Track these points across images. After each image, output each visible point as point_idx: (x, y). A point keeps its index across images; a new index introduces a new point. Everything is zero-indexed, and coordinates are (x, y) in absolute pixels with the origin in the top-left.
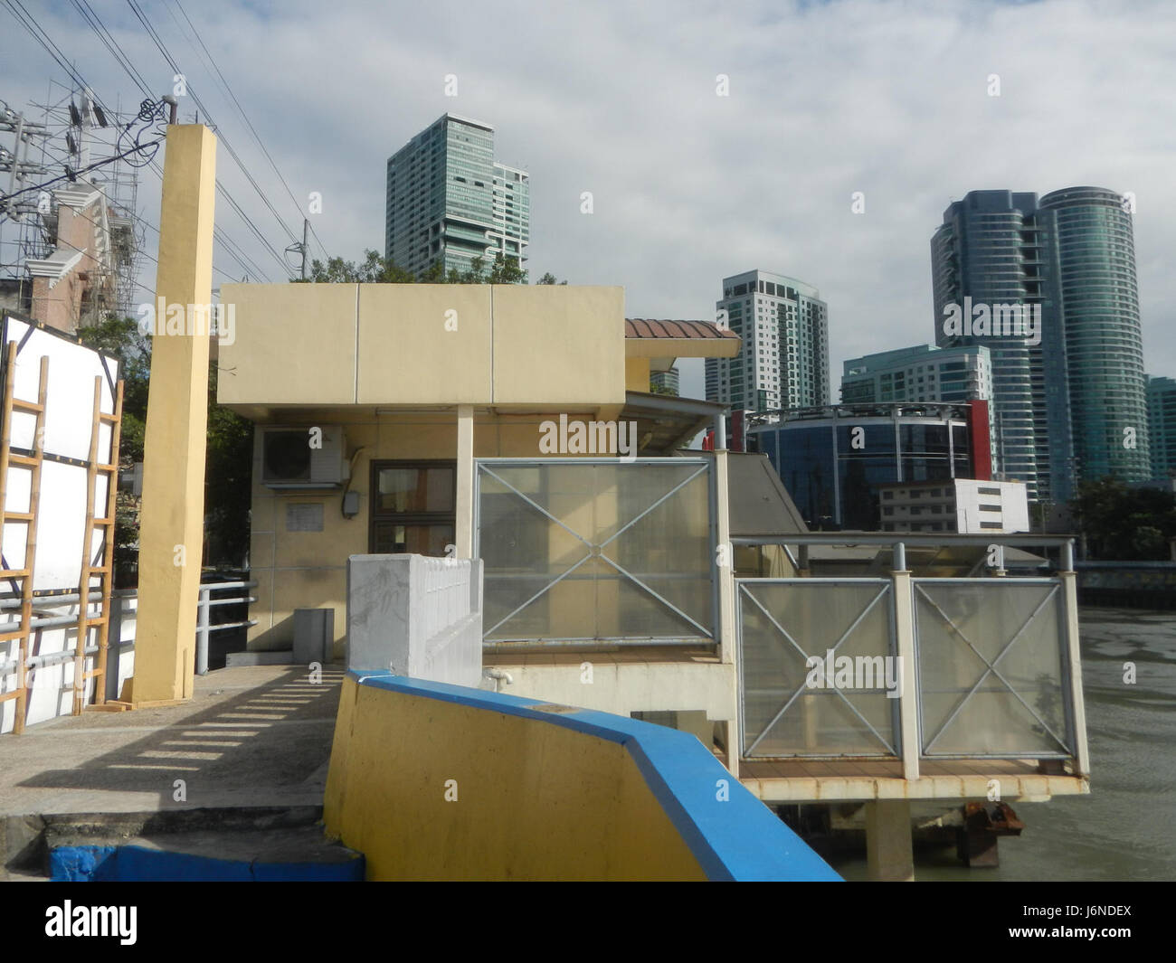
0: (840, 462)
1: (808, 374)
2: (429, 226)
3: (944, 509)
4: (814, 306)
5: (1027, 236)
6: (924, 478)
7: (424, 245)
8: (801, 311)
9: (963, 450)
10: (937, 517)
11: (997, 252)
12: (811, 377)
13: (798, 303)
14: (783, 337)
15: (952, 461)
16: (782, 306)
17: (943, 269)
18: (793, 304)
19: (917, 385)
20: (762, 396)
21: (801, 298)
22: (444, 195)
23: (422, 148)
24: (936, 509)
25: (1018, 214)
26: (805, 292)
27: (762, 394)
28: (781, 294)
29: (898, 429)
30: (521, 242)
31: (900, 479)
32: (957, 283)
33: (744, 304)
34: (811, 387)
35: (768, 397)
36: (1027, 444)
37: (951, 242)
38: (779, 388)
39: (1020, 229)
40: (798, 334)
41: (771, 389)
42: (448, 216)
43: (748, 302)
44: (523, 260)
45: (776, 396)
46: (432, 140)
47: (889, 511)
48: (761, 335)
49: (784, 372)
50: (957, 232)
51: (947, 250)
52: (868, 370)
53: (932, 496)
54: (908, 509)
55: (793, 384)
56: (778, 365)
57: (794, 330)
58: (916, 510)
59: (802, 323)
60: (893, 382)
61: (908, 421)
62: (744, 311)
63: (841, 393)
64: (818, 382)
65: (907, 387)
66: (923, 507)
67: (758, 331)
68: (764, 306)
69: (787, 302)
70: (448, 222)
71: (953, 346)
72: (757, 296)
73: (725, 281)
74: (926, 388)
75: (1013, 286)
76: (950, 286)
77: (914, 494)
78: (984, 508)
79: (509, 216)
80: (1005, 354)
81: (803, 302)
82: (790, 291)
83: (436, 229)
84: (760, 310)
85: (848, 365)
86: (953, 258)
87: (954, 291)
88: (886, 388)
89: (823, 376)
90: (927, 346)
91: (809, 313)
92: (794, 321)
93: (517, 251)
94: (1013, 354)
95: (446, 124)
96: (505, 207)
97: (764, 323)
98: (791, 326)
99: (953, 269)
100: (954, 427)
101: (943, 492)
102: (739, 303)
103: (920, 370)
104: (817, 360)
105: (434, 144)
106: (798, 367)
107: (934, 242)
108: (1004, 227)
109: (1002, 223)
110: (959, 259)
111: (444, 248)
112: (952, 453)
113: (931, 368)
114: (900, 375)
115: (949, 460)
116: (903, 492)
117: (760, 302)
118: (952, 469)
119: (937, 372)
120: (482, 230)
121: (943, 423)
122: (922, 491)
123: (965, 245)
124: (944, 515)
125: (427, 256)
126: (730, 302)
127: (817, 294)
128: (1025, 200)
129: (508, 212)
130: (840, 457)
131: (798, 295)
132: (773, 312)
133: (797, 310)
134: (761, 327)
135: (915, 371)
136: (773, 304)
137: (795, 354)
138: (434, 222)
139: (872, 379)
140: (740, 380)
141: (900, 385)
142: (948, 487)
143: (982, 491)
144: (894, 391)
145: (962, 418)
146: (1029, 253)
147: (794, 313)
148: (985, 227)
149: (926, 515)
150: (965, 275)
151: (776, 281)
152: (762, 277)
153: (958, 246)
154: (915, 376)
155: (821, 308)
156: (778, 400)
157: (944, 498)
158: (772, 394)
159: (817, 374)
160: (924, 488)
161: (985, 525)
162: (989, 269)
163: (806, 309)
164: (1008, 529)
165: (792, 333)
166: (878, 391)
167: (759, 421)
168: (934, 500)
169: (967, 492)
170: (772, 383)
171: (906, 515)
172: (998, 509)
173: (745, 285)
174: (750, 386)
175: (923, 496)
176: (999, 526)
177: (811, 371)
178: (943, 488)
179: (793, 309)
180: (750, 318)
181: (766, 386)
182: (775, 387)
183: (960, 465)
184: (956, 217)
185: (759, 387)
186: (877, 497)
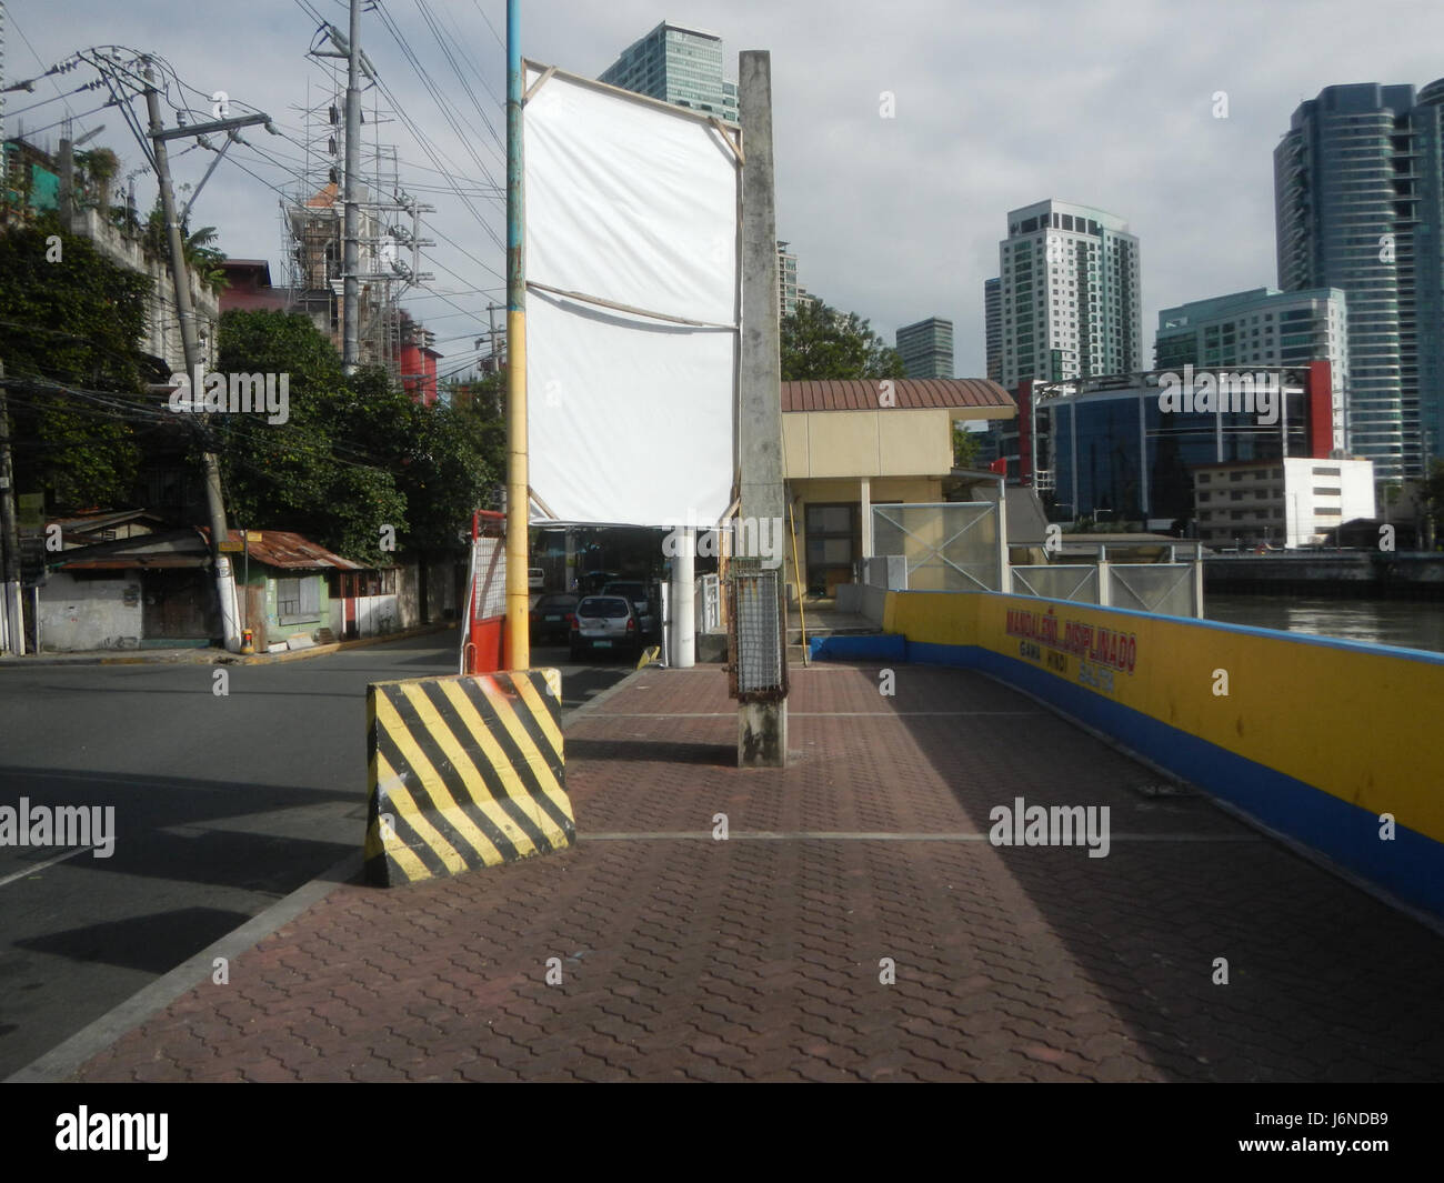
0: (1148, 440)
1: (1115, 327)
3: (1270, 494)
4: (1123, 242)
5: (1399, 143)
6: (1250, 456)
8: (1106, 249)
9: (1299, 422)
10: (1261, 503)
12: (1118, 332)
13: (1102, 240)
14: (1083, 284)
15: (1285, 435)
16: (1082, 244)
17: (1288, 189)
18: (1096, 240)
19: (1250, 339)
20: (1056, 357)
21: (1106, 233)
24: (1261, 493)
25: (1389, 114)
26: (1112, 225)
27: (1056, 354)
28: (1081, 228)
31: (1220, 459)
32: (1306, 207)
33: (1034, 242)
34: (1118, 344)
35: (1064, 359)
36: (1391, 408)
37: (1300, 154)
38: (1078, 346)
39: (1390, 133)
40: (1101, 278)
41: (1068, 348)
43: (1040, 241)
45: (1074, 357)
46: (648, 55)
47: (1205, 497)
48: (1056, 281)
49: (1084, 327)
50: (1307, 139)
51: (1294, 164)
52: (1189, 321)
53: (1257, 478)
54: (1228, 496)
55: (1095, 341)
56: (1076, 319)
57: (1098, 273)
59: (1107, 264)
60: (1221, 335)
62: (1034, 253)
63: (1155, 351)
64: (1127, 336)
65: (1239, 341)
66: (1246, 491)
67: (1051, 277)
68: (1058, 245)
69: (1088, 238)
71: (1300, 287)
72: (1050, 232)
73: (1010, 214)
74: (1263, 343)
75: (1380, 207)
76: (1298, 210)
77: (1235, 477)
78: (1319, 491)
80: (1366, 296)
81: (1109, 238)
82: (1093, 224)
84: (1054, 250)
85: (1165, 315)
86: (1302, 175)
87: (1302, 217)
88: (1213, 344)
89: (1133, 330)
90: (1265, 290)
91: (1116, 251)
92: (1097, 263)
94: (1376, 295)
95: (664, 35)
97: (1059, 266)
98: (1093, 269)
99: (1301, 189)
100: (1289, 395)
101: (1270, 474)
102: (1029, 242)
103: (1255, 320)
104: (1126, 309)
105: (650, 60)
106: (1101, 320)
107: (1278, 154)
108: (1371, 131)
109: (1368, 126)
110: (1309, 176)
112: (1285, 426)
113: (1269, 318)
114: (1229, 328)
115: (1281, 435)
116: (1222, 475)
117: (1055, 240)
118: (1285, 445)
119: (1276, 323)
122: (1245, 473)
123: (1317, 157)
124: (1270, 500)
126: (1016, 242)
127: (1126, 227)
128: (1398, 95)
130: (1148, 433)
131: (1102, 229)
132: (1070, 252)
133: (1101, 247)
134: (1055, 272)
135: (1249, 322)
136: (1070, 242)
137: (1098, 304)
139: (1195, 332)
140: (1030, 339)
141: (1229, 340)
142: (1277, 467)
143: (1318, 471)
144: (1222, 347)
145: (1298, 383)
146: (1401, 165)
147: (1097, 253)
148: (1345, 133)
149: (1250, 500)
150: (1317, 195)
151: (1075, 213)
152: (1058, 208)
153: (1308, 159)
154: (1249, 327)
155: (1131, 245)
156: (1077, 361)
157: (1270, 481)
158: (1069, 355)
159: (1126, 328)
160: (1248, 469)
161: (1319, 511)
162: (1349, 187)
163: (1112, 247)
164: (1349, 516)
165: (1095, 278)
166: (1202, 348)
167: (1051, 392)
168: (1261, 483)
169: (1299, 473)
170: (1069, 341)
171: (1226, 501)
172: (1336, 492)
173: (1035, 218)
174: (1042, 345)
175: (1244, 478)
176: (1337, 512)
177: (1118, 325)
178: (1270, 471)
179: (1096, 248)
180: (1042, 261)
181: (1061, 344)
182: (1073, 346)
183: (1296, 440)
184: (1307, 121)
185: (1052, 347)
186: (1191, 480)
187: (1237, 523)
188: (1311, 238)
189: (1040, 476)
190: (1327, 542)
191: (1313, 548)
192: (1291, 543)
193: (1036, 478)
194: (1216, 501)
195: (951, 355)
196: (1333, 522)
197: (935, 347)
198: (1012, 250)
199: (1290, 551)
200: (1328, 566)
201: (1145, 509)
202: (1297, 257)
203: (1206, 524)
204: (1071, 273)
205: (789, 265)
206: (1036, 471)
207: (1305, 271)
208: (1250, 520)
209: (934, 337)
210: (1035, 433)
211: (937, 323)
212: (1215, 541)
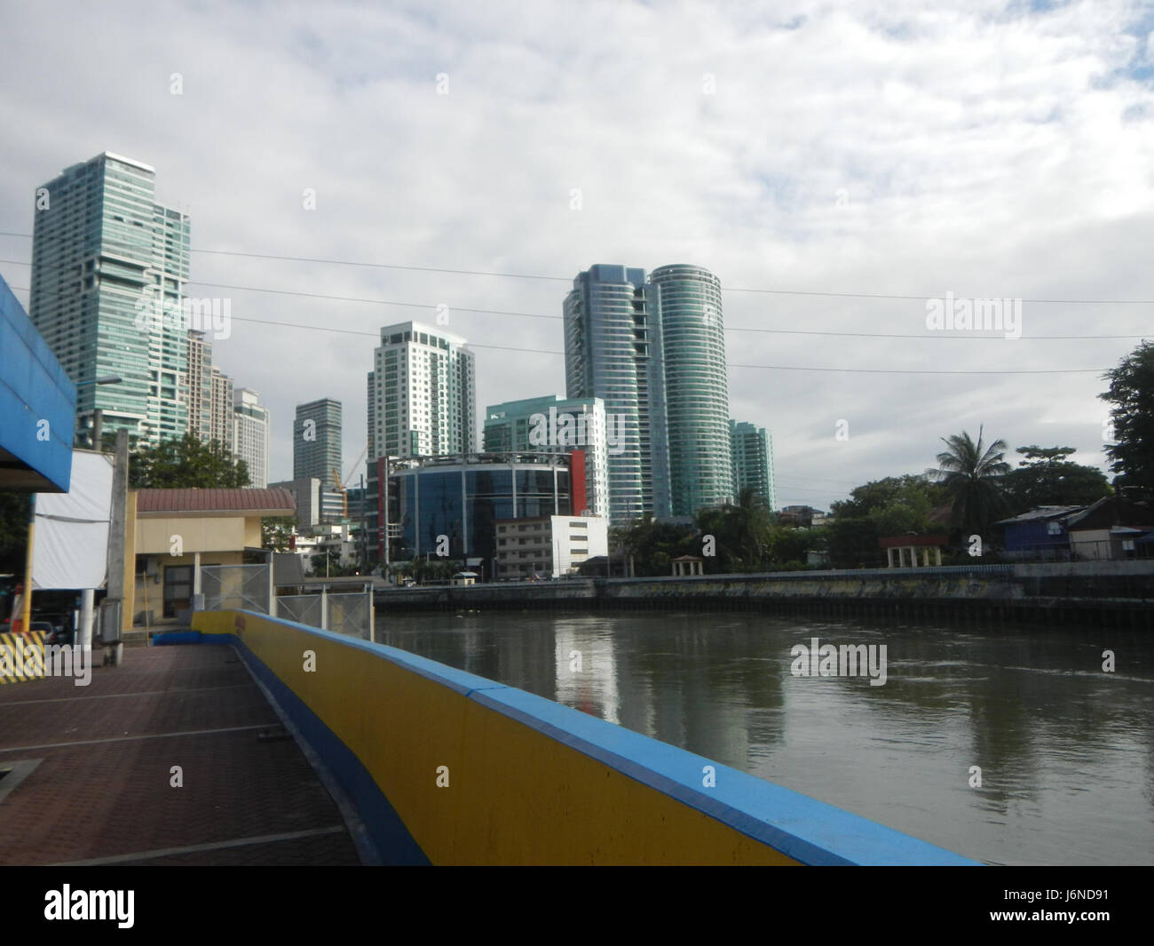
0: (468, 502)
1: (457, 416)
2: (83, 262)
3: (543, 540)
4: (463, 355)
5: (638, 306)
6: (538, 514)
7: (76, 280)
8: (451, 360)
9: (566, 491)
10: (538, 546)
11: (613, 317)
12: (459, 419)
13: (449, 353)
14: (434, 383)
15: (557, 500)
16: (434, 358)
17: (572, 328)
18: (444, 353)
20: (413, 437)
21: (451, 349)
22: (100, 232)
23: (77, 182)
24: (537, 540)
25: (631, 287)
26: (456, 342)
27: (414, 434)
28: (433, 344)
29: (514, 474)
30: (180, 279)
31: (515, 516)
32: (582, 341)
33: (400, 351)
34: (460, 428)
35: (420, 437)
36: (635, 479)
37: (578, 306)
38: (430, 429)
39: (632, 299)
40: (448, 380)
41: (423, 430)
42: (104, 254)
43: (404, 350)
44: (183, 297)
45: (427, 436)
46: (88, 176)
47: (503, 542)
48: (415, 381)
49: (435, 414)
50: (582, 297)
51: (575, 312)
52: (506, 415)
53: (535, 529)
54: (517, 541)
55: (443, 425)
56: (429, 409)
57: (445, 376)
58: (522, 541)
59: (452, 370)
60: (527, 426)
61: (524, 467)
62: (399, 358)
63: (483, 435)
64: (466, 423)
66: (528, 538)
67: (411, 377)
68: (417, 354)
69: (439, 351)
70: (103, 260)
71: (579, 396)
72: (411, 345)
73: (383, 329)
75: (626, 346)
76: (577, 343)
77: (522, 528)
78: (574, 538)
79: (169, 254)
80: (619, 404)
81: (453, 352)
82: (442, 341)
83: (90, 265)
84: (414, 358)
85: (491, 410)
86: (579, 320)
87: (580, 348)
88: (521, 432)
89: (470, 418)
90: (556, 396)
91: (458, 362)
92: (445, 369)
93: (176, 287)
94: (625, 403)
95: (103, 163)
96: (164, 245)
97: (418, 370)
98: (442, 373)
99: (579, 330)
100: (558, 472)
101: (543, 527)
102: (396, 350)
104: (465, 404)
105: (90, 180)
106: (448, 410)
107: (566, 304)
108: (620, 296)
109: (618, 293)
110: (584, 322)
111: (100, 284)
112: (556, 493)
115: (554, 499)
116: (513, 527)
117: (414, 351)
118: (556, 506)
120: (140, 269)
121: (550, 469)
122: (528, 526)
123: (588, 309)
124: (543, 545)
125: (79, 291)
126: (387, 350)
127: (467, 345)
128: (636, 274)
129: (168, 250)
130: (468, 497)
131: (448, 345)
132: (426, 360)
133: (448, 358)
134: (415, 373)
136: (426, 353)
137: (445, 398)
138: (88, 259)
139: (510, 423)
140: (396, 422)
142: (548, 522)
143: (573, 525)
145: (565, 464)
146: (639, 320)
147: (445, 362)
148: (604, 296)
149: (530, 545)
150: (589, 335)
151: (430, 331)
152: (418, 328)
153: (583, 308)
155: (469, 358)
156: (429, 439)
157: (543, 531)
158: (424, 435)
159: (465, 417)
160: (530, 523)
161: (574, 552)
162: (607, 331)
163: (456, 358)
164: (592, 555)
165: (443, 380)
166: (514, 436)
167: (402, 465)
168: (536, 533)
169: (561, 526)
170: (424, 424)
171: (516, 546)
172: (585, 538)
173: (401, 335)
174: (404, 427)
175: (528, 529)
176: (585, 552)
177: (459, 414)
178: (543, 524)
179: (444, 358)
180: (405, 365)
181: (418, 427)
182: (427, 428)
183: (563, 503)
184: (582, 287)
185: (411, 428)
186: (495, 530)
187: (523, 560)
188: (585, 363)
189: (390, 527)
190: (579, 571)
191: (569, 576)
192: (556, 574)
193: (387, 529)
194: (510, 546)
195: (340, 428)
196: (583, 558)
197: (327, 421)
198: (383, 355)
199: (556, 579)
200: (569, 589)
201: (465, 551)
202: (577, 375)
203: (503, 561)
204: (426, 375)
205: (205, 351)
206: (387, 524)
207: (582, 384)
208: (531, 558)
209: (326, 413)
210: (387, 495)
211: (329, 403)
212: (508, 574)
